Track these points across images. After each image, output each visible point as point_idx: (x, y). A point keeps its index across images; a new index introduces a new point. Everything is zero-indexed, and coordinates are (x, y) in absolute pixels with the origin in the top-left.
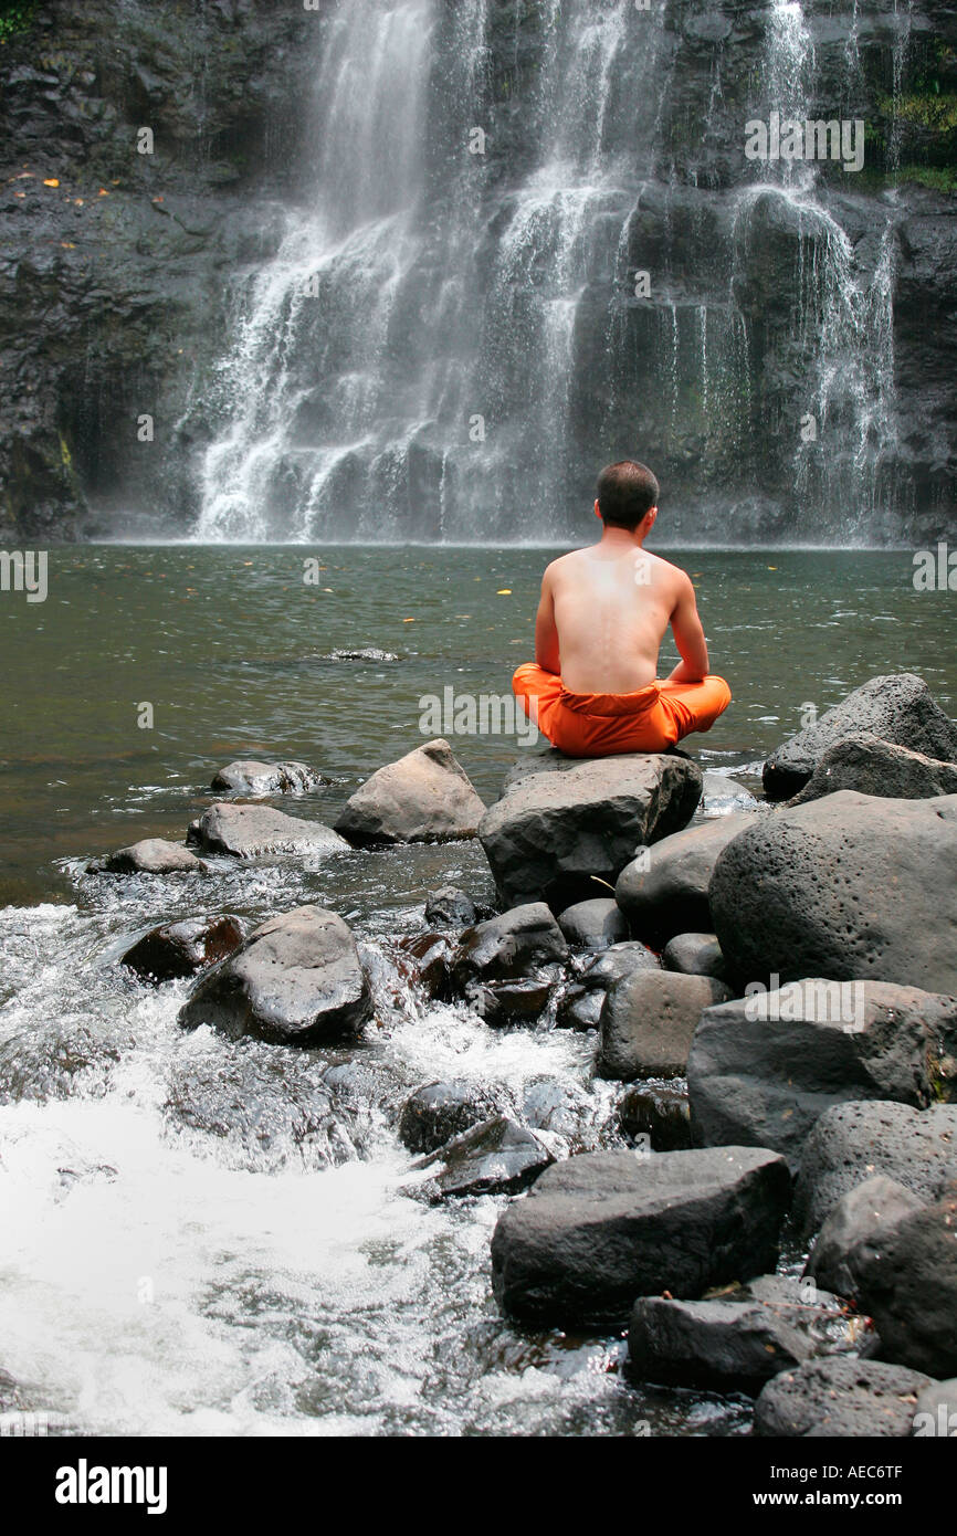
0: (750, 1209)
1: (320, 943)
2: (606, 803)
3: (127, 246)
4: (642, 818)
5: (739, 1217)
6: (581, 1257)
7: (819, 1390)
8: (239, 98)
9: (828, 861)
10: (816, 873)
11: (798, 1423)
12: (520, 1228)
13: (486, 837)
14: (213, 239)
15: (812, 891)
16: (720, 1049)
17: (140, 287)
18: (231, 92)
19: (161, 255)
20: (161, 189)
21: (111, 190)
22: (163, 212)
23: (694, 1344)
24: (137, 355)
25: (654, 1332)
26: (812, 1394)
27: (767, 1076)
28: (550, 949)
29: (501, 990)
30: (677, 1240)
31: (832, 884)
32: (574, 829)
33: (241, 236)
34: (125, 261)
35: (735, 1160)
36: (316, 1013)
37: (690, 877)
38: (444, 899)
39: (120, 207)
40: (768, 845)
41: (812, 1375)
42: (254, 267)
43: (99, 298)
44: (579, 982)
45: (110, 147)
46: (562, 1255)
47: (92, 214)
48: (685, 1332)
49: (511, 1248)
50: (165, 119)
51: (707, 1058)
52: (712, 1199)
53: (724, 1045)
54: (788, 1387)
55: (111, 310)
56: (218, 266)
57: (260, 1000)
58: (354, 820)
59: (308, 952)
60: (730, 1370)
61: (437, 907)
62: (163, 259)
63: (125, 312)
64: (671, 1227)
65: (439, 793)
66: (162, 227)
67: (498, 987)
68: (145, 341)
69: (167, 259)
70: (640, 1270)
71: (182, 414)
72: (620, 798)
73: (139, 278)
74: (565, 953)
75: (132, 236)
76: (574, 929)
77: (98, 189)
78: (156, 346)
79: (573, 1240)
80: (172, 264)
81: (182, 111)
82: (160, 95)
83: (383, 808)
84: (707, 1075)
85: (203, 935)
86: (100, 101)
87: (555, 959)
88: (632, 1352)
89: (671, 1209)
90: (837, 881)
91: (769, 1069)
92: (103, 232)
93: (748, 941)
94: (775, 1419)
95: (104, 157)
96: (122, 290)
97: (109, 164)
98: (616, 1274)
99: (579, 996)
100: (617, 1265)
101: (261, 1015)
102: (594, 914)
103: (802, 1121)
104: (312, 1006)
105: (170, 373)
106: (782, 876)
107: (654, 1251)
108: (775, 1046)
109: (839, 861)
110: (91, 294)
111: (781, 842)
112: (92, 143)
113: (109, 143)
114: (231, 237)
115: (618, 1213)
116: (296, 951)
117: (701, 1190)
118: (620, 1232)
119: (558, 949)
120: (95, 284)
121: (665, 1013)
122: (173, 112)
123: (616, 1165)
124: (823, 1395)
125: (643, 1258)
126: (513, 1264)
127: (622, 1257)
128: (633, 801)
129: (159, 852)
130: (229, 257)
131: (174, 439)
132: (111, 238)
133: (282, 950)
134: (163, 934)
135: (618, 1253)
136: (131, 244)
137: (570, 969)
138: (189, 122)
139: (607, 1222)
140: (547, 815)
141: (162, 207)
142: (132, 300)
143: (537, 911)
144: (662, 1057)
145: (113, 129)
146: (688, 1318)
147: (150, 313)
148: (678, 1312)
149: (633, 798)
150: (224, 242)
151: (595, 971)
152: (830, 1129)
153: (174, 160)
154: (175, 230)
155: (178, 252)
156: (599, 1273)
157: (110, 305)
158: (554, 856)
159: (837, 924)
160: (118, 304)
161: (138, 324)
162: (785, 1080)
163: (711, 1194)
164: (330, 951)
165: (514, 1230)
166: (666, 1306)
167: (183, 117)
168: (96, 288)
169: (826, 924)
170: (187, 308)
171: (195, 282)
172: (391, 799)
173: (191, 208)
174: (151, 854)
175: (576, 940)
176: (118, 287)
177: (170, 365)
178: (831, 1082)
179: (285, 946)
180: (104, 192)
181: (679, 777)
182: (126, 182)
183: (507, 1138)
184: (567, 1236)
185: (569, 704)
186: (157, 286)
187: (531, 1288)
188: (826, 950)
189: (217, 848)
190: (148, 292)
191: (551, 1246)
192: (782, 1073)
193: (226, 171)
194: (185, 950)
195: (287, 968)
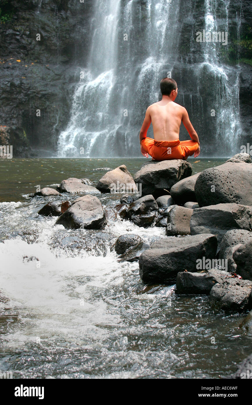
0: (207, 249)
1: (92, 204)
2: (167, 169)
3: (39, 78)
4: (176, 173)
5: (204, 251)
6: (163, 263)
7: (227, 286)
8: (68, 39)
9: (225, 177)
10: (222, 180)
11: (221, 294)
12: (146, 257)
13: (136, 179)
14: (62, 77)
15: (221, 185)
16: (198, 219)
17: (43, 89)
18: (66, 37)
19: (49, 81)
20: (48, 63)
21: (35, 63)
22: (49, 69)
23: (193, 282)
24: (43, 107)
25: (183, 281)
26: (225, 287)
27: (211, 226)
28: (154, 207)
29: (141, 217)
30: (188, 258)
31: (226, 183)
32: (158, 177)
33: (70, 76)
34: (39, 82)
35: (203, 237)
36: (91, 221)
37: (190, 187)
38: (125, 197)
39: (37, 67)
40: (209, 174)
41: (225, 283)
42: (73, 84)
43: (32, 92)
44: (161, 215)
45: (34, 51)
46: (158, 263)
47: (30, 69)
48: (191, 279)
49: (144, 262)
50: (48, 44)
51: (195, 221)
52: (197, 246)
53: (199, 218)
54: (218, 286)
55: (36, 95)
56: (64, 84)
57: (76, 218)
58: (101, 185)
59: (89, 206)
60: (203, 289)
61: (124, 199)
62: (49, 82)
63: (40, 96)
64: (186, 254)
65: (124, 179)
66: (49, 73)
67: (140, 216)
68: (45, 104)
69: (50, 82)
70: (179, 266)
71: (55, 124)
72: (171, 168)
73: (43, 87)
74: (157, 208)
75: (41, 76)
76: (160, 203)
77: (31, 63)
78: (48, 105)
79: (161, 259)
80: (51, 83)
81: (53, 42)
82: (47, 38)
83: (109, 182)
84: (195, 226)
85: (60, 205)
86: (31, 39)
87: (155, 209)
88: (177, 287)
89: (186, 249)
90: (227, 183)
91: (211, 224)
92: (33, 74)
93: (205, 200)
94: (215, 294)
95: (33, 54)
96: (38, 90)
97: (34, 56)
98: (172, 267)
99: (162, 219)
100: (172, 265)
101: (76, 222)
102: (165, 199)
103: (220, 237)
104: (90, 219)
105: (52, 112)
106: (213, 181)
107: (182, 261)
108: (213, 217)
109: (228, 177)
110: (30, 91)
111: (213, 173)
112: (29, 50)
113: (33, 50)
114: (67, 76)
115: (172, 251)
116: (85, 206)
117: (194, 244)
118: (173, 256)
119: (156, 207)
120: (31, 88)
121: (184, 218)
122: (50, 42)
123: (172, 241)
124: (227, 287)
125: (180, 263)
126: (145, 266)
127: (174, 263)
128: (174, 169)
129: (48, 191)
130: (67, 81)
131: (54, 130)
132: (35, 76)
133: (81, 206)
134: (49, 205)
135: (173, 262)
136: (41, 78)
137: (159, 212)
138: (55, 45)
139: (170, 254)
140: (152, 173)
141: (48, 68)
142: (41, 92)
143: (150, 197)
144: (184, 229)
145: (35, 47)
146: (192, 276)
147: (46, 96)
148: (189, 274)
149: (174, 168)
150: (65, 77)
151: (166, 212)
152: (228, 236)
153: (51, 55)
154: (52, 74)
155: (53, 80)
156: (168, 268)
157: (35, 94)
158: (154, 184)
159: (228, 193)
160: (38, 93)
161: (43, 99)
162: (215, 227)
163: (197, 245)
164: (95, 206)
165: (145, 257)
166: (186, 273)
167: (53, 44)
168: (31, 89)
169: (225, 193)
170: (56, 95)
171: (58, 88)
172: (111, 180)
173: (57, 68)
174: (46, 191)
175: (160, 205)
176: (38, 89)
177: (52, 110)
178: (228, 226)
179: (82, 204)
180: (33, 64)
181: (186, 166)
182: (39, 61)
183: (143, 247)
184: (159, 258)
185: (156, 144)
186: (48, 89)
187: (150, 273)
188: (226, 201)
189: (64, 191)
190: (45, 91)
191: (155, 261)
192: (215, 225)
193: (65, 58)
194: (55, 209)
195: (83, 210)
